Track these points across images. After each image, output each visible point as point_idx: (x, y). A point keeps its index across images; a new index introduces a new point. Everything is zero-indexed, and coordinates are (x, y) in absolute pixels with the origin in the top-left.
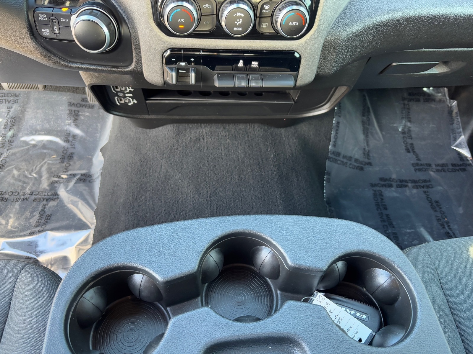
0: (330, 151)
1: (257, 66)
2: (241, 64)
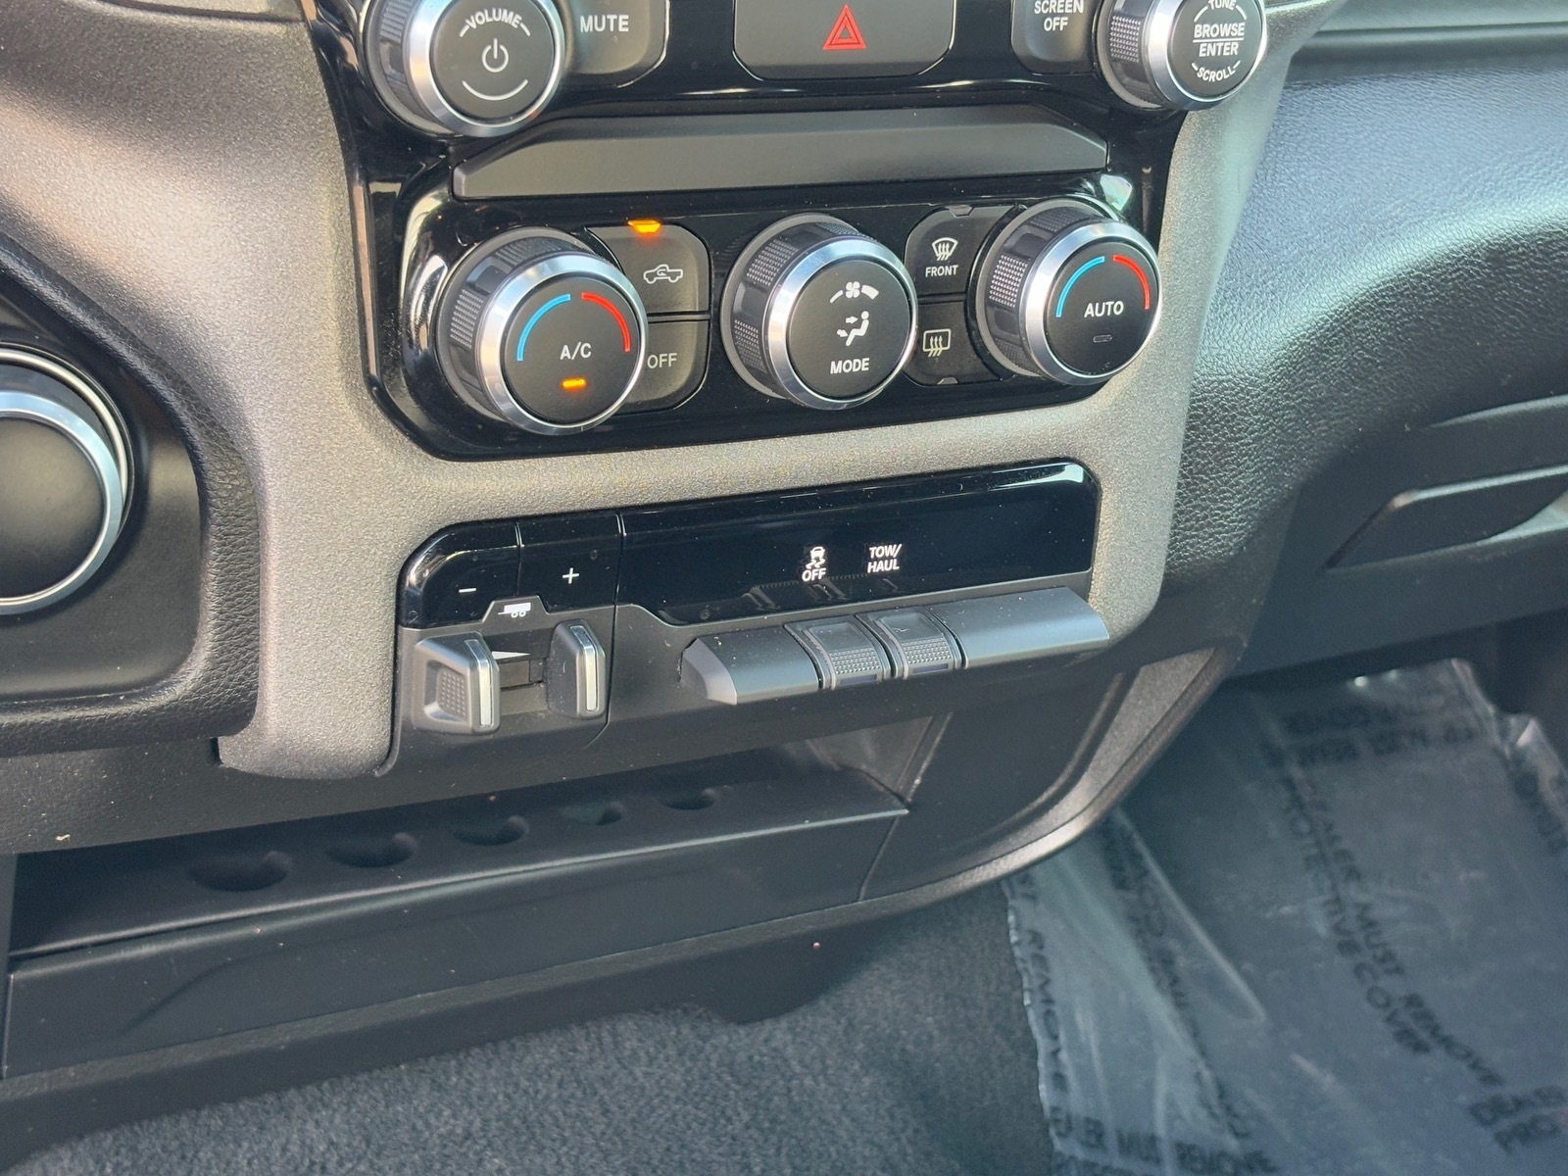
0: (1053, 1120)
1: (894, 566)
2: (816, 565)
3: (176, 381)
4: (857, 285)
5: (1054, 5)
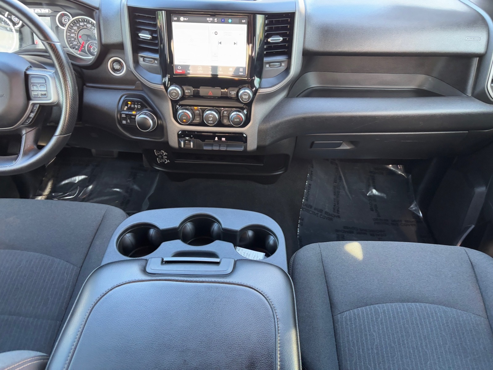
0: (303, 204)
1: (225, 140)
2: (216, 139)
5: (232, 92)
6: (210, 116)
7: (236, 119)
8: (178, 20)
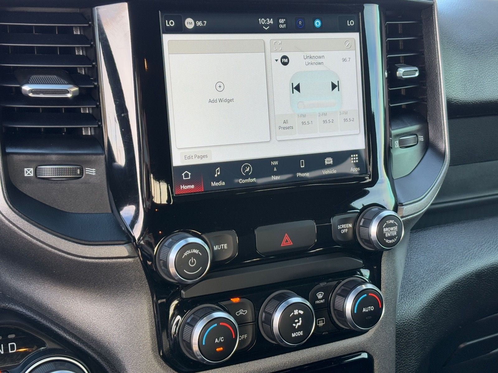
3: (105, 359)
4: (297, 310)
5: (343, 226)
6: (296, 312)
7: (366, 307)
8: (180, 29)
